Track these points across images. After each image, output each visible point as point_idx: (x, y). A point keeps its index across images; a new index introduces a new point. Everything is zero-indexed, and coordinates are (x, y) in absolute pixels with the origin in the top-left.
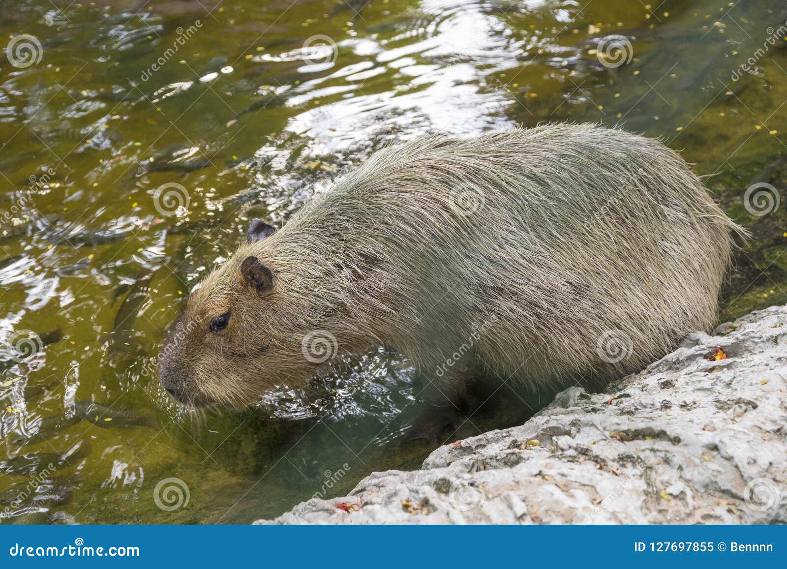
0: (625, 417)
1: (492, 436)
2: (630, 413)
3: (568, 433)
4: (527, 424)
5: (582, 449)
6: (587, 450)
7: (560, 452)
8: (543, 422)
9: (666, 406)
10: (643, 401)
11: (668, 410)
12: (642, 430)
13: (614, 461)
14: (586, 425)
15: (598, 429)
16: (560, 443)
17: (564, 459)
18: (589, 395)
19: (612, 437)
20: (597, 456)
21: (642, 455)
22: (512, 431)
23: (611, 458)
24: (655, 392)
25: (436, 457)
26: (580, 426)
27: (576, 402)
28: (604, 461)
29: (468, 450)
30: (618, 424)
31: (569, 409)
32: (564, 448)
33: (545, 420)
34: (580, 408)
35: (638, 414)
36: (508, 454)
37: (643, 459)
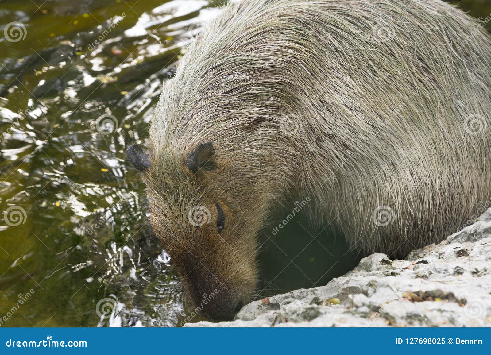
0: (419, 280)
1: (298, 294)
2: (424, 277)
3: (366, 294)
4: (330, 284)
5: (375, 307)
6: (379, 308)
7: (354, 309)
8: (344, 282)
9: (458, 272)
10: (438, 267)
11: (460, 275)
12: (432, 292)
13: (402, 318)
14: (382, 286)
15: (392, 290)
16: (355, 301)
17: (357, 315)
18: (391, 261)
19: (404, 297)
20: (387, 314)
21: (429, 315)
22: (317, 290)
23: (400, 315)
24: (451, 260)
25: (246, 312)
26: (376, 286)
27: (378, 267)
28: (393, 318)
29: (276, 306)
30: (411, 286)
31: (371, 273)
32: (359, 305)
33: (345, 281)
34: (381, 272)
35: (431, 278)
36: (307, 309)
37: (429, 318)
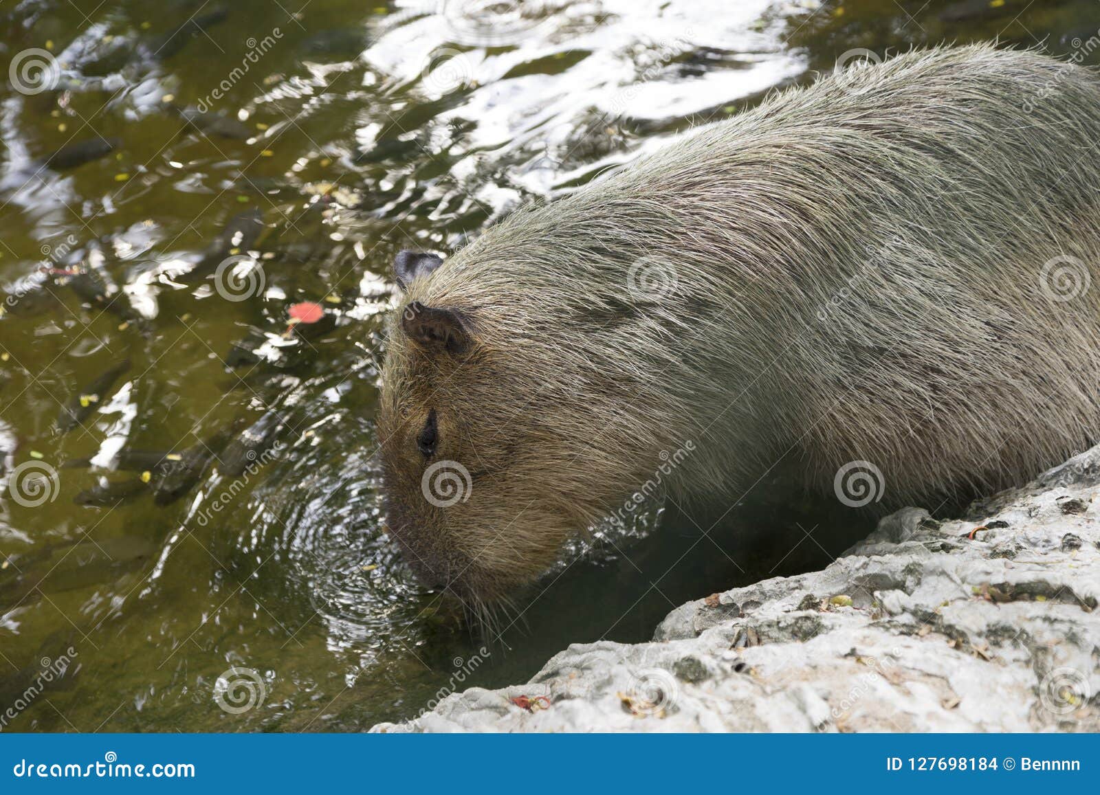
0: (1000, 561)
1: (772, 587)
2: (1006, 554)
3: (901, 586)
4: (830, 569)
5: (925, 613)
6: (933, 615)
7: (887, 618)
8: (857, 565)
9: (1071, 544)
10: (1031, 535)
11: (1075, 551)
12: (1029, 584)
13: (979, 634)
14: (932, 573)
15: (951, 580)
16: (886, 602)
17: (893, 630)
18: (937, 522)
19: (977, 595)
20: (951, 627)
21: (1028, 627)
22: (805, 579)
23: (975, 629)
24: (1052, 520)
25: (677, 621)
26: (921, 574)
27: (915, 533)
28: (962, 634)
29: (731, 610)
30: (988, 573)
31: (902, 545)
32: (894, 610)
33: (861, 563)
34: (921, 543)
35: (1021, 557)
36: (797, 619)
37: (1031, 634)
